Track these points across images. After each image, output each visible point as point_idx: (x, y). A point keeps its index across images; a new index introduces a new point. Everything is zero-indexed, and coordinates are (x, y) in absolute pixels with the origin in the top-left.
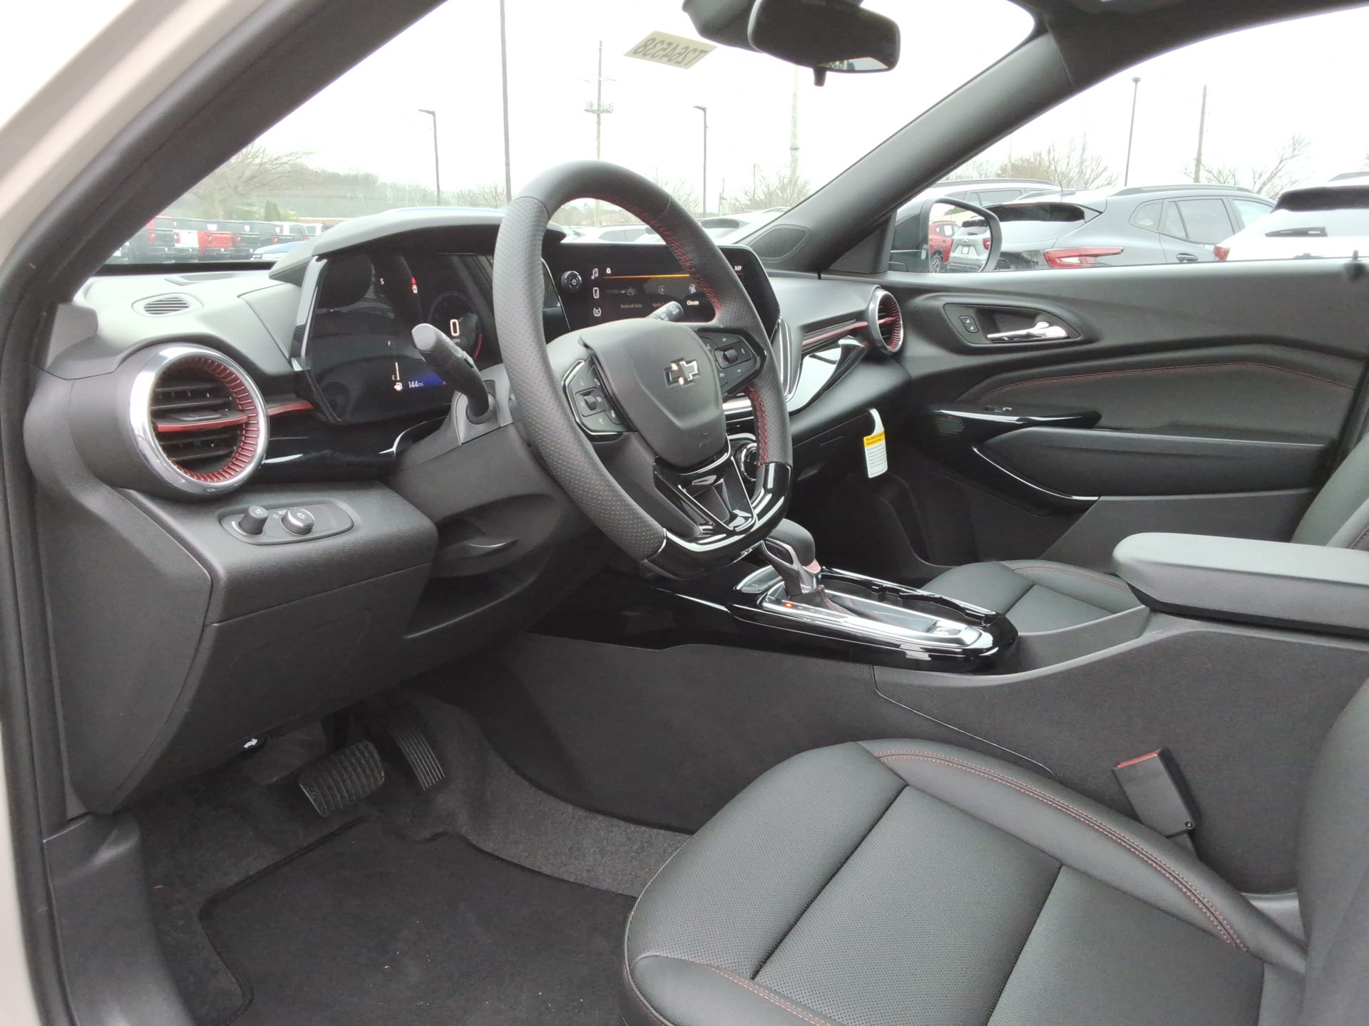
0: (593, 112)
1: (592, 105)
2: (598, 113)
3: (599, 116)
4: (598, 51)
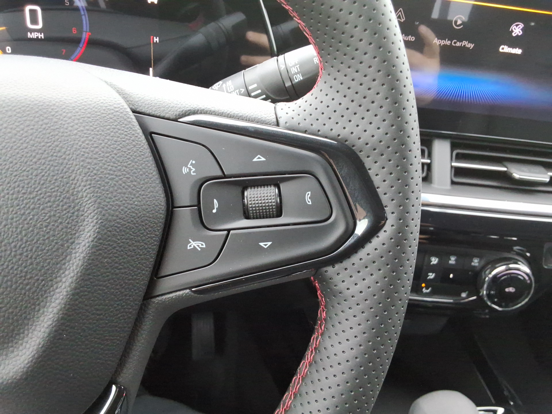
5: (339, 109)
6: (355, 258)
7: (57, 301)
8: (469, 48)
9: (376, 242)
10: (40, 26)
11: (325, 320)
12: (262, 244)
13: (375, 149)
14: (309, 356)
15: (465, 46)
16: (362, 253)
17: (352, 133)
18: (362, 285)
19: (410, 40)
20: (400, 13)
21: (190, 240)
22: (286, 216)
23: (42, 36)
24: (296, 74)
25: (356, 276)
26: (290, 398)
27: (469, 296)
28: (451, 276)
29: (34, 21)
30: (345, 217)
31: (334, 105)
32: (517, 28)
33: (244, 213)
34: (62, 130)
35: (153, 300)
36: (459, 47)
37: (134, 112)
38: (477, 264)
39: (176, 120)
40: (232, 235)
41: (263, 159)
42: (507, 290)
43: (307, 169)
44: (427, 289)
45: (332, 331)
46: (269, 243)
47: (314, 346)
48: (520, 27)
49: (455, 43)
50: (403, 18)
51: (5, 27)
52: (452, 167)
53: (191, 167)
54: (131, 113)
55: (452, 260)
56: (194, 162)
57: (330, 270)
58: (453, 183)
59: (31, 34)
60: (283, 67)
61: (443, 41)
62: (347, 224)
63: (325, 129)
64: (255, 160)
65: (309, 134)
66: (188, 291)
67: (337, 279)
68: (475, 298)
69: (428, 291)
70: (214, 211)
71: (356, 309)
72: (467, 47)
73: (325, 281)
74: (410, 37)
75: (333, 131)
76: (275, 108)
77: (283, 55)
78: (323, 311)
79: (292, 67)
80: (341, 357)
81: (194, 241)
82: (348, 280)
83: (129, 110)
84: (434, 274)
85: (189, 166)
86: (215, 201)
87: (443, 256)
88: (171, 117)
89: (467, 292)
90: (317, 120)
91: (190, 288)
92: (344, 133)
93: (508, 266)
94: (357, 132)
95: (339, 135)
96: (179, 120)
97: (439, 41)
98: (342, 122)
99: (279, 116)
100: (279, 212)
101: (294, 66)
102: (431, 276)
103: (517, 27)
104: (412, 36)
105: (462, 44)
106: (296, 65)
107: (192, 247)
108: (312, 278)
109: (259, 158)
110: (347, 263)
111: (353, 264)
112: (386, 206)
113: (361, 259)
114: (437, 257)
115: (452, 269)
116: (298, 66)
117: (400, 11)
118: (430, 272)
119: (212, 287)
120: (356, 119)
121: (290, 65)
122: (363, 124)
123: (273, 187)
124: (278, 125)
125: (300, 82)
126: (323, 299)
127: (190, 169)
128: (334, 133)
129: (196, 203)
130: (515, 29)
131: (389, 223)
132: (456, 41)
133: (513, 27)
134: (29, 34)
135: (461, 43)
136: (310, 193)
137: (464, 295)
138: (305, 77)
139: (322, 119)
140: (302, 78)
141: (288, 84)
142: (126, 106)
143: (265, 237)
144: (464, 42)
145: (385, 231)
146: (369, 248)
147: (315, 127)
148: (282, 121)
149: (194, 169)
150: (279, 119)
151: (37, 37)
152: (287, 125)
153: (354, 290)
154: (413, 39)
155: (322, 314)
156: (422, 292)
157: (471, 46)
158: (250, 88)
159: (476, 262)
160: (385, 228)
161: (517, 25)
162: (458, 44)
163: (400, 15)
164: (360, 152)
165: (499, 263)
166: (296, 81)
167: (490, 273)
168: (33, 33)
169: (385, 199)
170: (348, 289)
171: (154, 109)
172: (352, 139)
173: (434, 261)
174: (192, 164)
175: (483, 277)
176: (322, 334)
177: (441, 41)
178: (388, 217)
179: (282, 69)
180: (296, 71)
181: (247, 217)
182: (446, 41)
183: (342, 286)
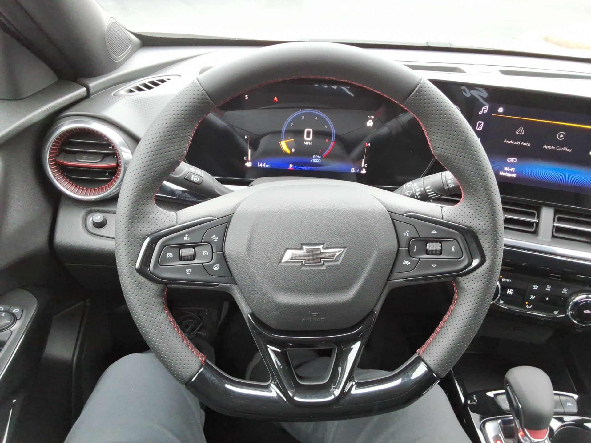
5: (469, 214)
6: (471, 275)
7: (364, 277)
8: (568, 151)
9: (481, 269)
10: (311, 138)
11: (457, 299)
12: (432, 265)
13: (483, 232)
14: (448, 313)
15: (565, 150)
16: (475, 273)
17: (474, 225)
18: (473, 286)
19: (527, 145)
20: (521, 129)
21: (405, 261)
22: (443, 255)
23: (311, 143)
24: (451, 183)
25: (471, 282)
26: (439, 329)
27: (559, 314)
28: (547, 299)
29: (308, 136)
30: (469, 258)
31: (467, 212)
33: (426, 252)
34: (368, 220)
35: (389, 281)
36: (561, 150)
37: (388, 211)
38: (566, 293)
39: (402, 215)
40: (421, 260)
41: (436, 232)
42: (585, 312)
43: (453, 237)
44: (529, 306)
45: (459, 303)
46: (436, 265)
47: (451, 309)
49: (558, 148)
50: (523, 133)
51: (294, 139)
52: (553, 226)
53: (407, 233)
54: (387, 212)
55: (548, 288)
56: (408, 231)
57: (460, 279)
58: (553, 236)
59: (305, 142)
60: (444, 179)
61: (550, 147)
62: (469, 260)
63: (463, 222)
64: (433, 232)
65: (456, 223)
66: (402, 280)
67: (463, 283)
68: (564, 315)
69: (530, 307)
70: (415, 251)
71: (470, 295)
72: (567, 151)
73: (458, 283)
74: (527, 143)
75: (466, 223)
76: (442, 209)
77: (445, 172)
78: (456, 295)
79: (449, 180)
80: (463, 313)
81: (406, 261)
82: (468, 283)
83: (386, 210)
84: (535, 296)
85: (406, 233)
86: (415, 247)
87: (542, 285)
88: (401, 214)
89: (558, 311)
90: (460, 218)
91: (403, 279)
92: (470, 225)
93: (588, 296)
94: (476, 224)
95: (468, 225)
96: (404, 215)
98: (470, 220)
99: (443, 215)
100: (440, 253)
101: (450, 180)
102: (533, 297)
104: (528, 143)
105: (563, 149)
106: (451, 179)
107: (405, 263)
108: (452, 281)
109: (434, 232)
110: (468, 276)
111: (471, 277)
112: (486, 255)
113: (474, 275)
114: (537, 286)
115: (547, 294)
116: (452, 180)
117: (521, 128)
118: (532, 295)
119: (411, 279)
120: (476, 219)
121: (448, 179)
122: (479, 222)
123: (439, 243)
124: (443, 219)
125: (453, 188)
126: (456, 291)
127: (407, 234)
128: (466, 224)
129: (408, 247)
131: (487, 262)
132: (559, 147)
134: (304, 142)
135: (562, 149)
136: (454, 247)
137: (556, 313)
138: (455, 185)
139: (462, 218)
140: (453, 186)
141: (446, 188)
142: (386, 209)
143: (434, 262)
144: (564, 148)
145: (485, 265)
146: (478, 271)
147: (458, 221)
148: (444, 217)
149: (408, 234)
150: (443, 216)
151: (308, 144)
152: (447, 219)
153: (470, 287)
154: (529, 145)
155: (456, 297)
156: (526, 307)
158: (426, 188)
159: (565, 291)
160: (485, 264)
162: (561, 149)
164: (477, 232)
165: (580, 293)
166: (451, 187)
167: (574, 299)
168: (306, 142)
169: (486, 252)
170: (467, 287)
171: (395, 210)
172: (474, 227)
173: (535, 287)
174: (408, 232)
175: (569, 302)
176: (455, 305)
177: (548, 146)
178: (487, 259)
179: (444, 180)
180: (451, 182)
181: (427, 254)
182: (552, 147)
183: (465, 286)
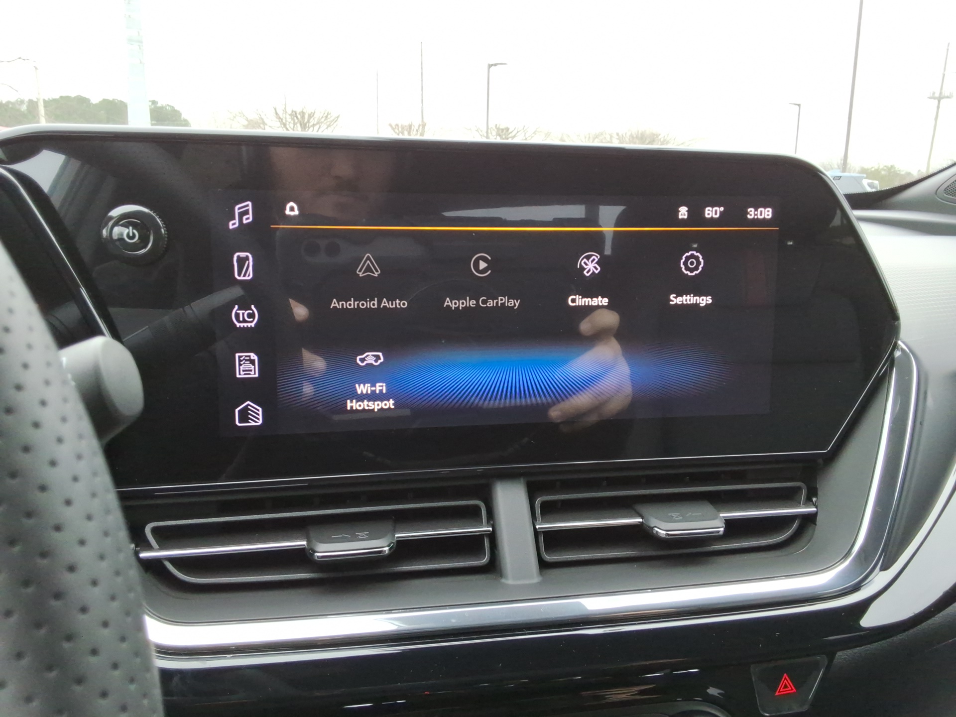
0: (935, 98)
1: (934, 93)
2: (939, 99)
3: (939, 102)
4: (946, 51)
8: (512, 307)
15: (503, 304)
19: (398, 307)
20: (368, 262)
32: (589, 263)
36: (493, 307)
48: (594, 260)
49: (484, 302)
50: (377, 271)
52: (536, 533)
61: (461, 302)
72: (508, 307)
74: (398, 301)
97: (453, 302)
103: (588, 260)
104: (401, 300)
105: (497, 303)
117: (368, 258)
130: (585, 263)
132: (485, 298)
133: (582, 261)
135: (495, 301)
144: (500, 298)
154: (404, 304)
157: (515, 303)
161: (588, 258)
162: (491, 303)
163: (368, 264)
177: (457, 301)
182: (466, 300)
